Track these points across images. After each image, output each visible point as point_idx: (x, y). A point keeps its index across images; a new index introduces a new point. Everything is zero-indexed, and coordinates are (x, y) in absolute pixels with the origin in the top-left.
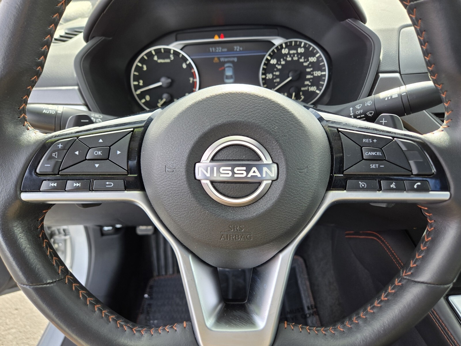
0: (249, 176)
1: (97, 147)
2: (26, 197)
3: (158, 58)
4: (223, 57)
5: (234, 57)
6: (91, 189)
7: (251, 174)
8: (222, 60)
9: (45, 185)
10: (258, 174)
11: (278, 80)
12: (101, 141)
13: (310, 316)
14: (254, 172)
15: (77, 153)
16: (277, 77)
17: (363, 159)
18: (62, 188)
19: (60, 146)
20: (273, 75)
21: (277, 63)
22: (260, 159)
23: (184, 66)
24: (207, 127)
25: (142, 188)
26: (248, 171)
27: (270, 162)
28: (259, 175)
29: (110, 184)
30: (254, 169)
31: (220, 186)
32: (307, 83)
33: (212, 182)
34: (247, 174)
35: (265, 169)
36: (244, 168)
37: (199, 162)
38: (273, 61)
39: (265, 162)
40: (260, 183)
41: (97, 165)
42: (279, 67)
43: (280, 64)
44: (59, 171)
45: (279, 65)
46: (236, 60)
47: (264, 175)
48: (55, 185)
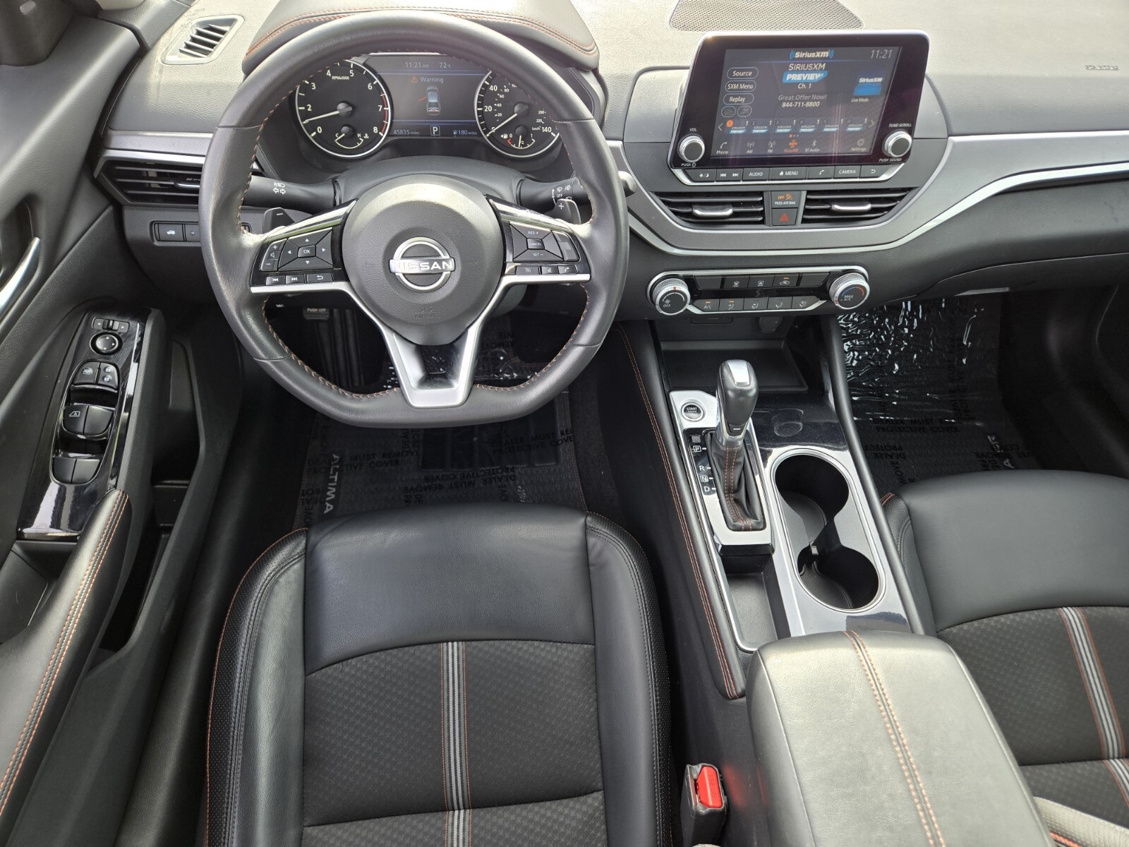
0: (432, 269)
1: (306, 246)
2: (255, 290)
3: (333, 74)
4: (424, 76)
5: (440, 77)
6: (305, 282)
7: (433, 267)
8: (423, 79)
9: (268, 280)
10: (438, 267)
11: (500, 115)
12: (307, 240)
13: (562, 442)
14: (436, 266)
15: (290, 252)
16: (499, 110)
17: (528, 249)
18: (282, 282)
19: (275, 247)
20: (494, 107)
21: (499, 91)
22: (440, 255)
23: (370, 87)
24: (396, 232)
25: (346, 279)
26: (431, 266)
27: (448, 257)
28: (440, 268)
29: (320, 277)
30: (435, 263)
31: (411, 278)
32: (539, 121)
33: (404, 275)
34: (431, 267)
35: (444, 263)
36: (428, 263)
37: (392, 259)
38: (493, 88)
39: (443, 257)
40: (441, 273)
41: (308, 262)
42: (502, 96)
43: (503, 93)
44: (278, 268)
45: (501, 93)
46: (442, 81)
47: (444, 268)
48: (277, 280)
